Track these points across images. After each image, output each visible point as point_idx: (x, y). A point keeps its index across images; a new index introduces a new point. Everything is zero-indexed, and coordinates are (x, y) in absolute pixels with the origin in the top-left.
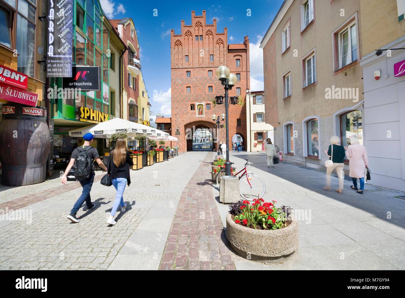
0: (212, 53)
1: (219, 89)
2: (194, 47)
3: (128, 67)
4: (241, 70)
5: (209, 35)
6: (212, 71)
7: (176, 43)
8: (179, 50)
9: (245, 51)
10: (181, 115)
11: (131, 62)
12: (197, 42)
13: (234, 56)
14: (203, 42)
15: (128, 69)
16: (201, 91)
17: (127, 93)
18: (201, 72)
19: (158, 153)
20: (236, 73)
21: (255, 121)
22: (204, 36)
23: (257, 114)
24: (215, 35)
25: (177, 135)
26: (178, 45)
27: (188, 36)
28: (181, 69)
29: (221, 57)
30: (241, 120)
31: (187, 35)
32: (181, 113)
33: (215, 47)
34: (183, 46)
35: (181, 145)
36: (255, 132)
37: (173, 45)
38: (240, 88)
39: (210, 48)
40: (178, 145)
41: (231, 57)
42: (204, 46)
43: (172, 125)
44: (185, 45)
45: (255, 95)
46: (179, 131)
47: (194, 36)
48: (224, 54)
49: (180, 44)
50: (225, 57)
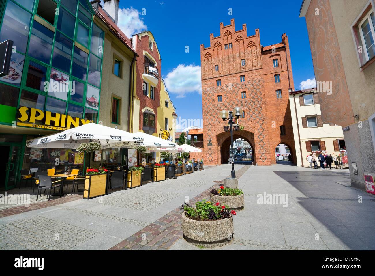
0: (243, 58)
1: (254, 94)
2: (223, 55)
3: (143, 76)
4: (280, 70)
5: (239, 41)
6: (244, 76)
7: (206, 56)
8: (209, 61)
9: (284, 48)
10: (213, 125)
11: (146, 71)
12: (226, 51)
13: (270, 57)
14: (233, 49)
15: (143, 77)
16: (233, 98)
17: (139, 102)
18: (232, 79)
19: (156, 168)
20: (274, 74)
21: (305, 126)
22: (233, 44)
23: (307, 118)
24: (245, 40)
25: (209, 147)
26: (208, 57)
27: (218, 47)
28: (212, 79)
29: (253, 60)
30: (286, 127)
31: (216, 46)
32: (213, 122)
33: (246, 51)
34: (213, 57)
35: (214, 157)
36: (307, 140)
37: (203, 58)
38: (281, 90)
39: (241, 53)
40: (210, 157)
41: (266, 59)
42: (234, 52)
43: (204, 136)
44: (215, 55)
45: (302, 95)
46: (211, 142)
47: (223, 46)
48: (257, 56)
49: (210, 56)
50: (259, 59)
